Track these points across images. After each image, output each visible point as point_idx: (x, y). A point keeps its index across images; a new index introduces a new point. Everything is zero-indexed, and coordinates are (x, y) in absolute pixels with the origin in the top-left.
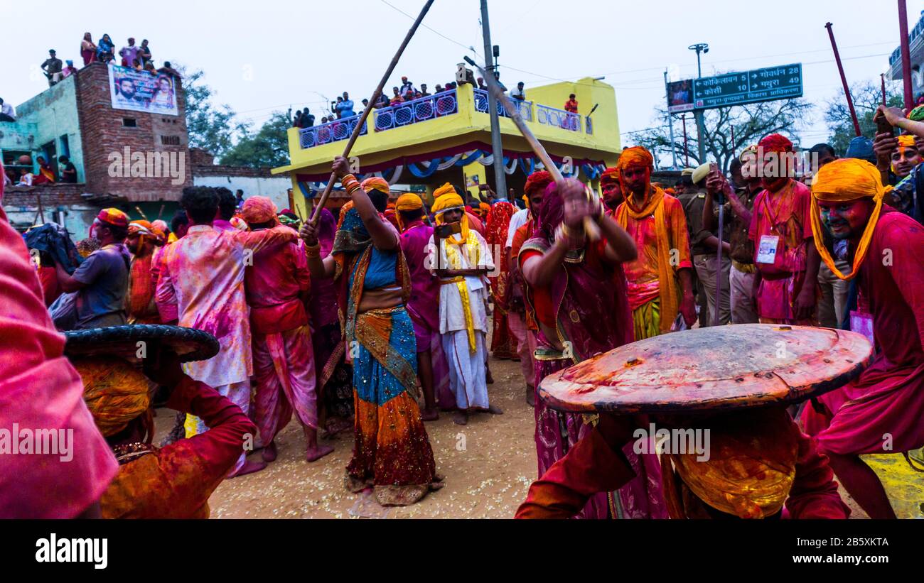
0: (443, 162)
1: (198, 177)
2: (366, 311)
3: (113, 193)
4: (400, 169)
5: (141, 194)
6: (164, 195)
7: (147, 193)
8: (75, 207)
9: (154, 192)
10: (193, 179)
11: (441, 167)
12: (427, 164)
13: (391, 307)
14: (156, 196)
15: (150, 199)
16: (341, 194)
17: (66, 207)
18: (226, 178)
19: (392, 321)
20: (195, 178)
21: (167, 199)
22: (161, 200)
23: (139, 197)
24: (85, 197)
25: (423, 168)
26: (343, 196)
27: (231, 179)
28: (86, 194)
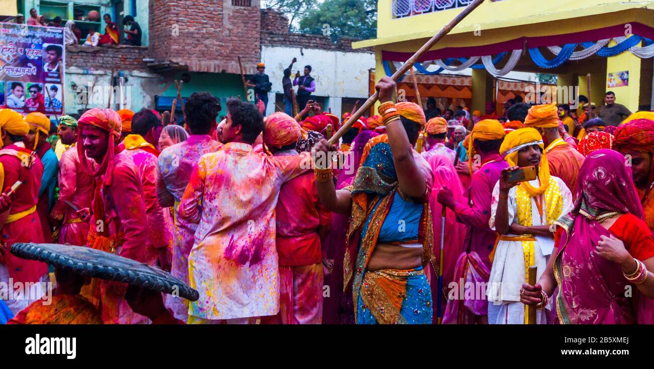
0: (579, 49)
1: (267, 46)
2: (378, 270)
3: (175, 60)
4: (517, 54)
5: (203, 63)
6: (227, 67)
7: (208, 62)
8: (136, 73)
9: (217, 62)
10: (261, 49)
11: (575, 56)
12: (556, 50)
13: (409, 268)
14: (219, 66)
15: (212, 70)
16: (436, 80)
17: (126, 72)
18: (299, 50)
19: (407, 287)
20: (263, 47)
21: (230, 71)
22: (224, 71)
23: (200, 66)
24: (146, 62)
25: (549, 56)
26: (438, 83)
27: (304, 50)
28: (147, 59)
